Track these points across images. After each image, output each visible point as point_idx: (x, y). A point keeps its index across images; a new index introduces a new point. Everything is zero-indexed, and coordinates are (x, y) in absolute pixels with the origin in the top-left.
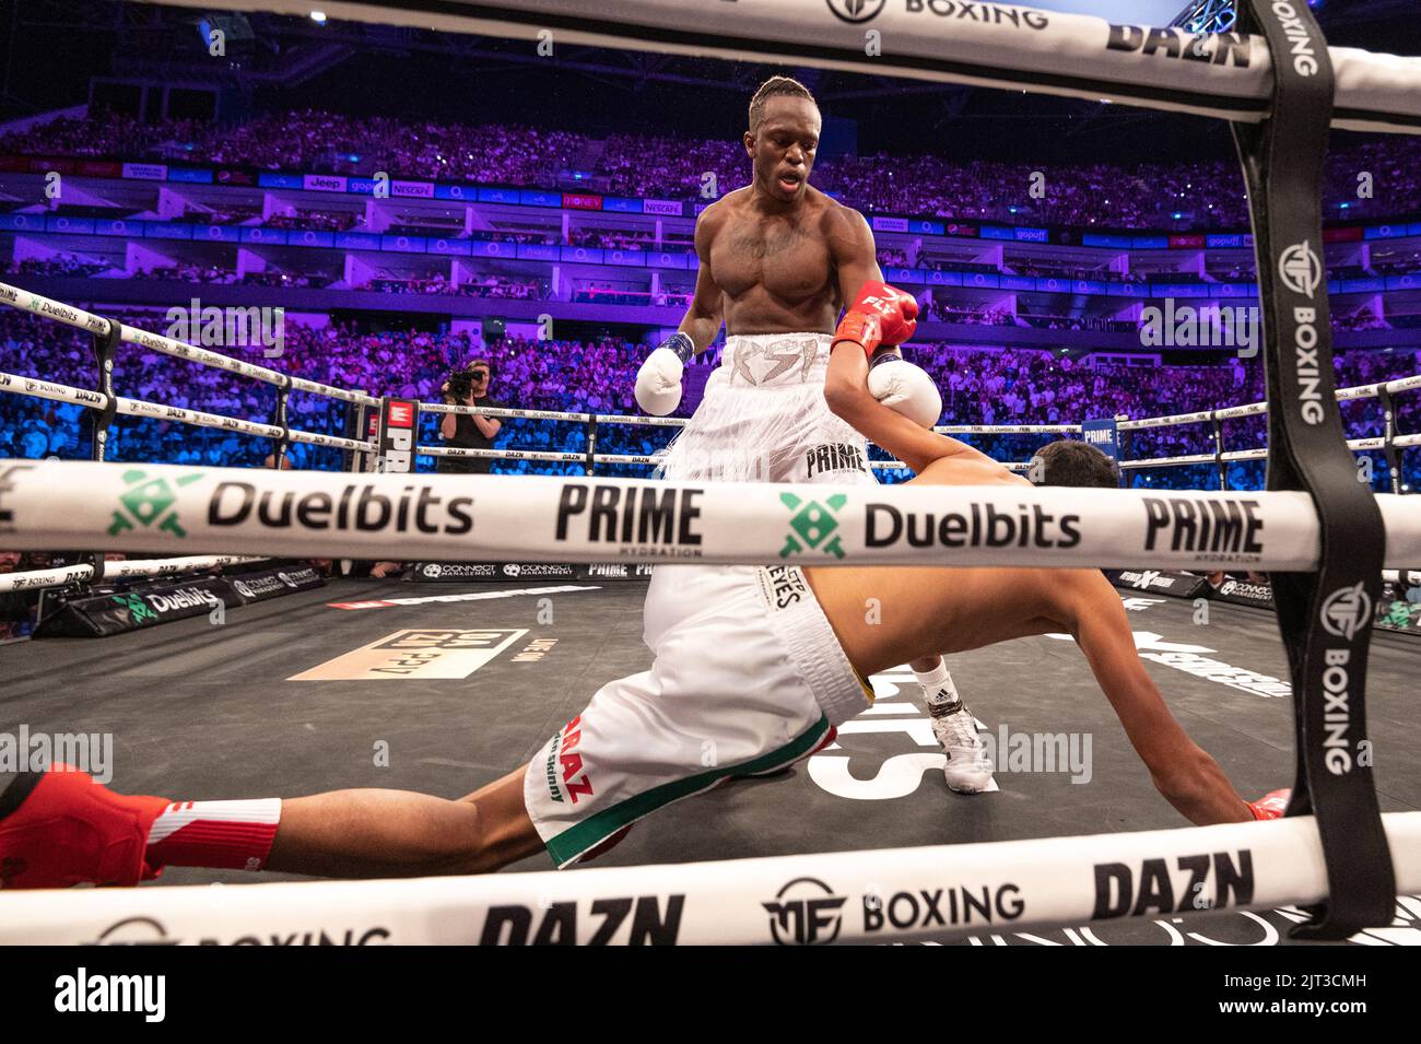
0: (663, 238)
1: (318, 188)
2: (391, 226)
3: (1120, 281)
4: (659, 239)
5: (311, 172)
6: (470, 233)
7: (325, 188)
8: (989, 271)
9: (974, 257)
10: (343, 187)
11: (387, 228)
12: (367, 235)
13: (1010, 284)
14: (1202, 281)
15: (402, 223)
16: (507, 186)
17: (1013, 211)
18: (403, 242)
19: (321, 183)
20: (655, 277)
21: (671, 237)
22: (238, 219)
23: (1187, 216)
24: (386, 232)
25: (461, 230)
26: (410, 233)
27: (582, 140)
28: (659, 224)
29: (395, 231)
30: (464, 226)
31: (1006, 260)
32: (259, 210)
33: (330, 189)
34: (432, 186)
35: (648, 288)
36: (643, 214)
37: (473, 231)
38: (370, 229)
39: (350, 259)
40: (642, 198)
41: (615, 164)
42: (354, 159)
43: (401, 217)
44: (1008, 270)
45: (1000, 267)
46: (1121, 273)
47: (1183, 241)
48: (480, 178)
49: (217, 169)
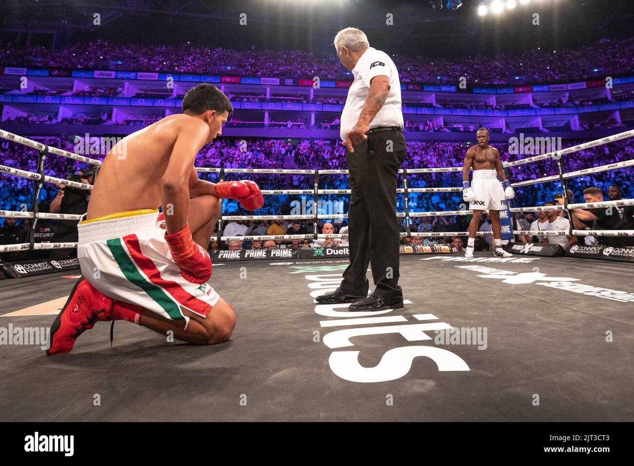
0: (271, 96)
1: (101, 77)
2: (137, 94)
3: (493, 109)
4: (268, 96)
5: (98, 70)
6: (175, 96)
7: (105, 77)
8: (430, 106)
9: (422, 100)
10: (113, 76)
11: (135, 95)
12: (124, 98)
13: (440, 112)
14: (532, 108)
15: (142, 92)
16: (194, 73)
17: (439, 78)
18: (141, 101)
19: (102, 75)
20: (266, 114)
21: (274, 95)
22: (60, 92)
23: (522, 78)
24: (133, 97)
25: (171, 95)
26: (146, 96)
27: (231, 52)
28: (268, 89)
29: (138, 96)
30: (172, 93)
31: (437, 101)
32: (71, 88)
33: (107, 77)
34: (157, 74)
35: (263, 120)
36: (260, 84)
37: (177, 95)
38: (126, 95)
39: (115, 110)
40: (260, 77)
41: (247, 62)
42: (120, 63)
43: (141, 90)
44: (438, 106)
45: (434, 104)
46: (493, 105)
47: (521, 90)
48: (181, 70)
49: (51, 69)
